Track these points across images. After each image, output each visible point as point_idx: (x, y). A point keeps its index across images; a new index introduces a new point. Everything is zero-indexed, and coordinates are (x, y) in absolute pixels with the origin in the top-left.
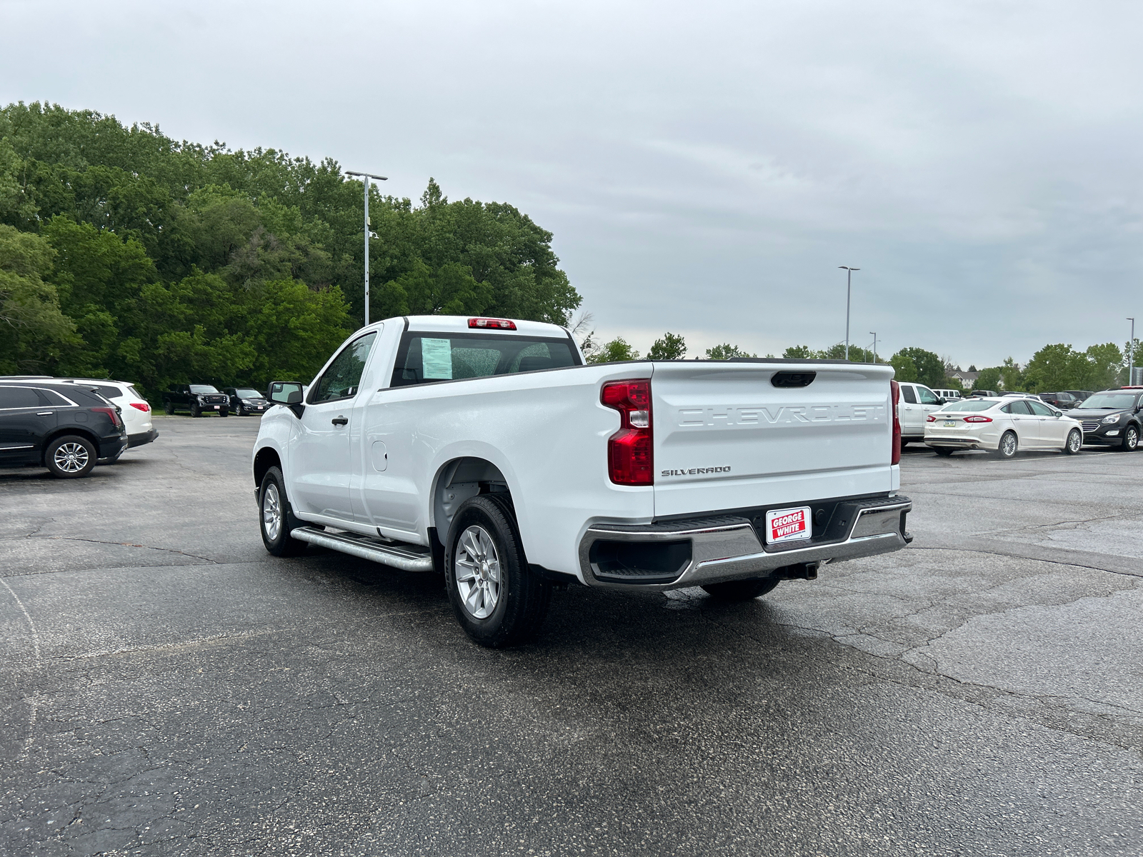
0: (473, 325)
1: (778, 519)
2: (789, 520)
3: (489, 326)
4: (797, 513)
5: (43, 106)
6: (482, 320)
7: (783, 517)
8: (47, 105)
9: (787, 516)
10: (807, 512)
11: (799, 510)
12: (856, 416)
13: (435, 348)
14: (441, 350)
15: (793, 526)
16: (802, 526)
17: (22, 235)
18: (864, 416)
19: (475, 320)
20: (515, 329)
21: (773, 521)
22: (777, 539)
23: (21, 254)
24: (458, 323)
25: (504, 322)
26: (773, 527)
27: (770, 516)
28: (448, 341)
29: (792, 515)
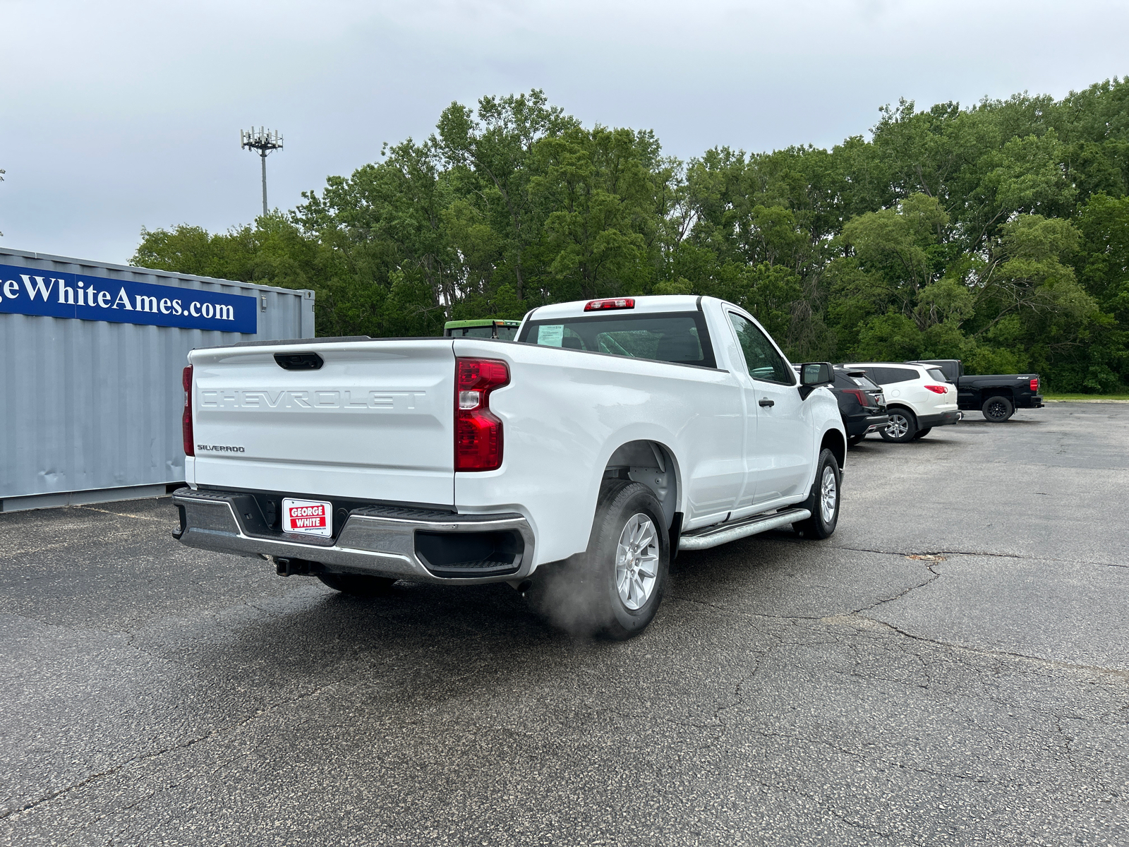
0: (588, 309)
1: (297, 508)
2: (309, 512)
3: (603, 308)
4: (318, 507)
5: (1111, 83)
6: (597, 302)
7: (302, 508)
8: (1115, 80)
9: (307, 508)
10: (328, 508)
11: (319, 504)
12: (377, 404)
13: (550, 334)
14: (554, 336)
15: (314, 520)
16: (323, 522)
17: (1046, 222)
18: (390, 404)
19: (590, 304)
20: (633, 308)
21: (291, 509)
22: (296, 530)
23: (1041, 241)
24: (575, 308)
25: (620, 301)
26: (291, 516)
27: (287, 504)
28: (562, 326)
29: (313, 507)
